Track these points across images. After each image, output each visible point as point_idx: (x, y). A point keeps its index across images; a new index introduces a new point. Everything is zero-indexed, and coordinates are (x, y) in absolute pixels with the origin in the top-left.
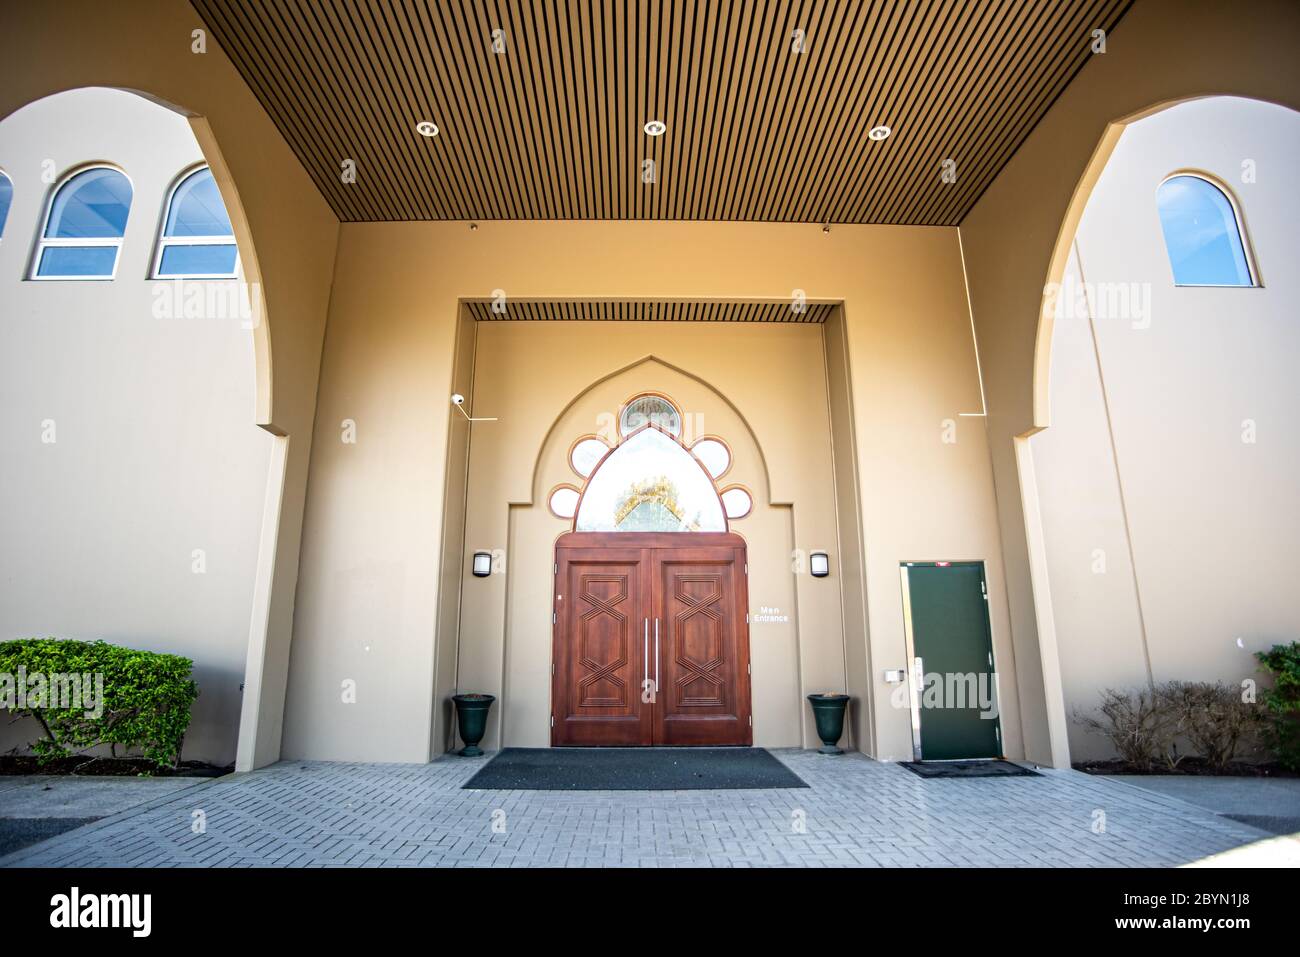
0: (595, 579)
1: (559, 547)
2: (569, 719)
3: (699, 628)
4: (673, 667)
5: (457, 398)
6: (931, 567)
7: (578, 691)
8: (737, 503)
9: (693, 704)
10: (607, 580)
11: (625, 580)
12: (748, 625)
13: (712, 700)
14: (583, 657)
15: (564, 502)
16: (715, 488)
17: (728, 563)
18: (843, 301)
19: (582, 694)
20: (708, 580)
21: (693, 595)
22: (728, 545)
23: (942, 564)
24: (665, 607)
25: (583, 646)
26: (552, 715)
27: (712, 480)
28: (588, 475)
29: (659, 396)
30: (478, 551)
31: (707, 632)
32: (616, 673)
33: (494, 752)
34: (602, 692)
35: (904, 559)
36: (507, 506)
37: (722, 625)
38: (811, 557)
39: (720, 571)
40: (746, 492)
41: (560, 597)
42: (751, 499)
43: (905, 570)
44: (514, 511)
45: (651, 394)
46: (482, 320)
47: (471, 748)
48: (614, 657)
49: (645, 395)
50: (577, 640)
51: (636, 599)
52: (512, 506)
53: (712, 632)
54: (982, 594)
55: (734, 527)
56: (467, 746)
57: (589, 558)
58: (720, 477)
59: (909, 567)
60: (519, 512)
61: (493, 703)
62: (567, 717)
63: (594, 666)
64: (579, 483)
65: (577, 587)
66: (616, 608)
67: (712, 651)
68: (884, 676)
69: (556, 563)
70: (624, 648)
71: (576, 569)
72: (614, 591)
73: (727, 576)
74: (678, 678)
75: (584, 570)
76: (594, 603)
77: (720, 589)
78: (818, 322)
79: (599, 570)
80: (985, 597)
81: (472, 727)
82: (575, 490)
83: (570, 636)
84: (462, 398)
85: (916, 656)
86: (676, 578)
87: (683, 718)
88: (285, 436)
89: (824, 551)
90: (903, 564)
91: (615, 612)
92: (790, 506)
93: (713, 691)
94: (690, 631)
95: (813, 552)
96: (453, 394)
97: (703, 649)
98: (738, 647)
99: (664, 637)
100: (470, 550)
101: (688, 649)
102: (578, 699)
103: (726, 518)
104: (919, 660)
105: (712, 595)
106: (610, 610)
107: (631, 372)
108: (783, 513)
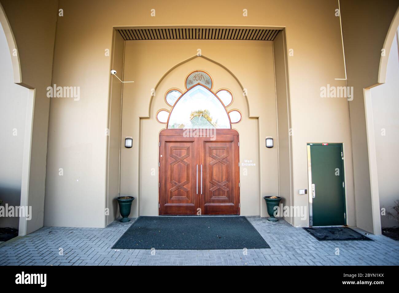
0: (176, 148)
1: (161, 135)
2: (166, 205)
3: (219, 168)
4: (208, 184)
5: (113, 72)
6: (320, 145)
7: (169, 193)
8: (235, 117)
9: (216, 199)
10: (181, 149)
11: (188, 148)
12: (239, 167)
13: (224, 197)
14: (171, 180)
15: (163, 116)
16: (226, 111)
17: (231, 142)
18: (284, 28)
19: (171, 195)
20: (223, 149)
21: (217, 155)
22: (231, 134)
23: (325, 144)
24: (205, 160)
25: (171, 176)
26: (159, 203)
27: (225, 107)
28: (173, 105)
29: (203, 72)
30: (127, 137)
31: (222, 169)
32: (185, 187)
33: (135, 218)
34: (179, 194)
35: (309, 142)
36: (139, 119)
37: (228, 167)
38: (266, 139)
39: (228, 145)
40: (239, 112)
41: (161, 156)
42: (241, 115)
43: (309, 146)
44: (142, 120)
45: (199, 71)
46: (127, 40)
47: (125, 219)
48: (184, 180)
49: (197, 71)
50: (169, 173)
51: (193, 156)
52: (141, 118)
53: (224, 170)
54: (341, 157)
55: (234, 127)
56: (123, 218)
57: (173, 140)
58: (228, 106)
59: (310, 145)
60: (144, 121)
61: (134, 200)
62: (165, 204)
63: (176, 184)
64: (169, 109)
65: (169, 152)
66: (185, 160)
67: (224, 178)
68: (298, 192)
69: (160, 142)
70: (188, 176)
71: (168, 144)
72: (184, 153)
73: (231, 147)
74: (210, 189)
75: (171, 145)
76: (176, 158)
77: (228, 152)
78: (271, 40)
79: (178, 145)
80: (343, 158)
81: (125, 211)
82: (168, 111)
83: (166, 172)
84: (116, 72)
85: (312, 183)
86: (210, 148)
87: (212, 204)
88: (33, 89)
89: (271, 137)
90: (308, 144)
91: (184, 162)
92: (258, 118)
93: (225, 193)
94: (215, 170)
95: (267, 137)
96: (111, 70)
97: (221, 177)
98: (235, 176)
99: (204, 172)
100: (124, 137)
101: (214, 177)
102: (170, 197)
103: (231, 123)
104: (314, 185)
105: (225, 155)
106: (182, 161)
107: (191, 62)
108: (255, 121)
